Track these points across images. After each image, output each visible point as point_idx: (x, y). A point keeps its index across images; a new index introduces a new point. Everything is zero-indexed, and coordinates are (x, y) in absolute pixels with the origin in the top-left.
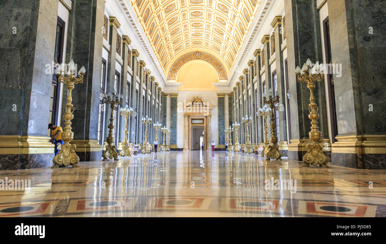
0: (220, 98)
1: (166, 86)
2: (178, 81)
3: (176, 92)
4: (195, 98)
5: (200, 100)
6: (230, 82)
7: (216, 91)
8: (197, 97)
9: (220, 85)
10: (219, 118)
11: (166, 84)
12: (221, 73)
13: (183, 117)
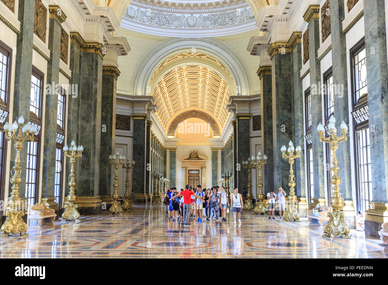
3: (175, 147)
4: (191, 152)
5: (197, 153)
6: (223, 138)
7: (210, 146)
8: (194, 151)
9: (214, 140)
10: (212, 169)
11: (166, 140)
12: (215, 130)
13: (181, 168)
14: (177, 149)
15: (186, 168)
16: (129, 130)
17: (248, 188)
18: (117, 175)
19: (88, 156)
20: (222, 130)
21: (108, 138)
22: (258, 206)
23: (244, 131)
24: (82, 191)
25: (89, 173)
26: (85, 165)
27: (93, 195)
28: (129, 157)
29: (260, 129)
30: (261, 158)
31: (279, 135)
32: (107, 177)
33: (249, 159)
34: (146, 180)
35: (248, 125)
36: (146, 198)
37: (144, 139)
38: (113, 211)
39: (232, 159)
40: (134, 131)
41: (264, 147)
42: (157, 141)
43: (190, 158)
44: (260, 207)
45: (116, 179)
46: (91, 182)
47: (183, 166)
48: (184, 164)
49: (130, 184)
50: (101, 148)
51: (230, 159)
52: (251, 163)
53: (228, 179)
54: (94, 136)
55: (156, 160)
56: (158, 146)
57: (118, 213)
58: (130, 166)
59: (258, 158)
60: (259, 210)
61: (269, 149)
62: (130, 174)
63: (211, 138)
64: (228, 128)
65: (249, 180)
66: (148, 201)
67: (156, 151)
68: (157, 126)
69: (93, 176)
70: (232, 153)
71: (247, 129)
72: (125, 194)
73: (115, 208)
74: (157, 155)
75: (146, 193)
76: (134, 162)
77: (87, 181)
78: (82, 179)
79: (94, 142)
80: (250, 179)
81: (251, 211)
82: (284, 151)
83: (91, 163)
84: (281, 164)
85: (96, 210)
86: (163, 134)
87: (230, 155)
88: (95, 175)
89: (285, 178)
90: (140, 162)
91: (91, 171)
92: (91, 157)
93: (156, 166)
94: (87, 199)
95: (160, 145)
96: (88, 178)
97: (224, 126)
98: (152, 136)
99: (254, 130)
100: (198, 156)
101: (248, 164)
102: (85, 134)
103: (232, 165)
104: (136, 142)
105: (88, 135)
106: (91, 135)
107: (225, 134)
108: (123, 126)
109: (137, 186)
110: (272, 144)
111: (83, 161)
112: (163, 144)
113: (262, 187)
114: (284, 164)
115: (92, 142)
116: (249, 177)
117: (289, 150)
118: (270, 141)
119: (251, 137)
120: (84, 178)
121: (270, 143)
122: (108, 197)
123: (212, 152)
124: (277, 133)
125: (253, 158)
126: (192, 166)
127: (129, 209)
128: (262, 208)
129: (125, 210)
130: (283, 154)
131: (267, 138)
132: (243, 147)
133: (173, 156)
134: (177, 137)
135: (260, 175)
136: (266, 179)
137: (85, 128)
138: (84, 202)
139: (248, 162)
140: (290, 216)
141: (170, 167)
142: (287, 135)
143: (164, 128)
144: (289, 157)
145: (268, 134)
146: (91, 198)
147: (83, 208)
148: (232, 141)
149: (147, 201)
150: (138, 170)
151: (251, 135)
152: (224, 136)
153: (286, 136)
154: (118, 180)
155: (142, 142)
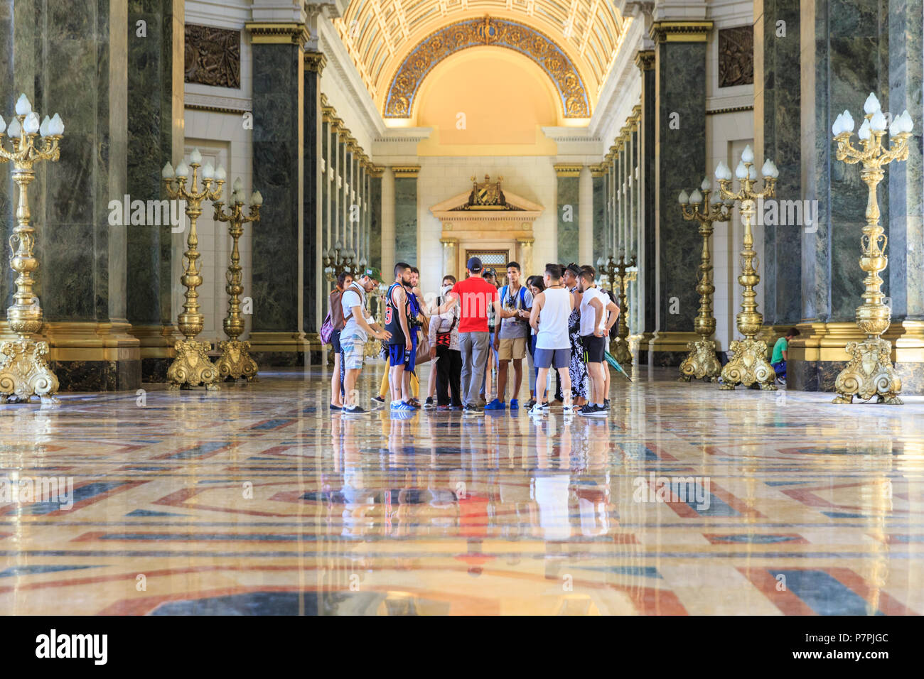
0: (568, 179)
1: (378, 139)
2: (418, 125)
3: (413, 161)
4: (478, 181)
5: (498, 187)
6: (600, 125)
7: (552, 157)
8: (487, 178)
9: (565, 135)
10: (559, 247)
11: (378, 133)
12: (569, 95)
13: (439, 245)
14: (422, 169)
15: (457, 244)
16: (236, 85)
17: (700, 297)
18: (193, 240)
19: (80, 167)
20: (596, 96)
21: (158, 102)
22: (741, 356)
23: (685, 89)
24: (63, 301)
25: (87, 234)
26: (73, 203)
27: (104, 317)
28: (238, 179)
29: (747, 79)
30: (753, 175)
31: (826, 84)
32: (157, 254)
33: (705, 185)
34: (306, 283)
35: (698, 64)
36: (307, 349)
37: (295, 119)
38: (183, 375)
39: (635, 203)
40: (254, 90)
41: (766, 137)
42: (343, 136)
43: (471, 203)
44: (747, 362)
45: (191, 257)
46: (94, 266)
47: (449, 234)
48: (448, 227)
49: (243, 284)
50: (131, 143)
51: (629, 207)
52: (715, 199)
53: (623, 274)
54: (103, 89)
55: (341, 211)
56: (349, 157)
57: (201, 384)
58: (244, 211)
59: (741, 172)
60: (743, 372)
61: (784, 146)
62: (244, 244)
63: (553, 129)
64: (621, 83)
65: (704, 266)
66: (312, 363)
67: (341, 174)
68: (344, 76)
69: (103, 245)
70: (635, 181)
71: (698, 79)
72: (225, 321)
73: (189, 366)
74: (346, 191)
75: (305, 330)
76: (259, 198)
77: (81, 264)
78: (62, 256)
79: (103, 112)
80: (708, 260)
81: (709, 381)
82: (844, 134)
83: (93, 193)
84: (831, 194)
85: (116, 374)
86: (368, 109)
87: (628, 191)
88: (110, 239)
89: (844, 248)
90: (279, 209)
91: (95, 224)
92: (95, 172)
93: (341, 233)
94: (84, 331)
95: (357, 153)
96: (84, 250)
97: (605, 79)
98: (327, 114)
99: (723, 84)
100: (502, 197)
101: (702, 205)
102: (66, 80)
103: (636, 228)
104: (264, 135)
105: (79, 86)
106: (92, 83)
107: (607, 110)
108: (214, 70)
109: (271, 300)
110: (797, 125)
111: (64, 186)
112: (367, 151)
113: (755, 284)
114: (843, 194)
115: (95, 112)
116: (704, 255)
117: (864, 133)
118: (788, 111)
119: (711, 113)
120: (70, 250)
121: (787, 120)
122: (162, 331)
123: (559, 179)
124: (818, 75)
125: (721, 173)
126: (479, 234)
127: (243, 377)
128: (754, 364)
129: (227, 380)
130: (840, 146)
131: (776, 102)
132: (679, 150)
133: (405, 199)
134: (420, 123)
135: (748, 240)
136: (769, 261)
137: (67, 59)
138: (72, 341)
139: (703, 195)
140: (864, 384)
141: (397, 241)
142: (857, 83)
143: (372, 89)
144: (862, 156)
145: (783, 86)
146: (97, 329)
147: (68, 364)
148: (635, 134)
149: (308, 360)
150: (272, 243)
151: (713, 105)
152: (604, 118)
153: (852, 85)
154: (200, 259)
155: (289, 134)
